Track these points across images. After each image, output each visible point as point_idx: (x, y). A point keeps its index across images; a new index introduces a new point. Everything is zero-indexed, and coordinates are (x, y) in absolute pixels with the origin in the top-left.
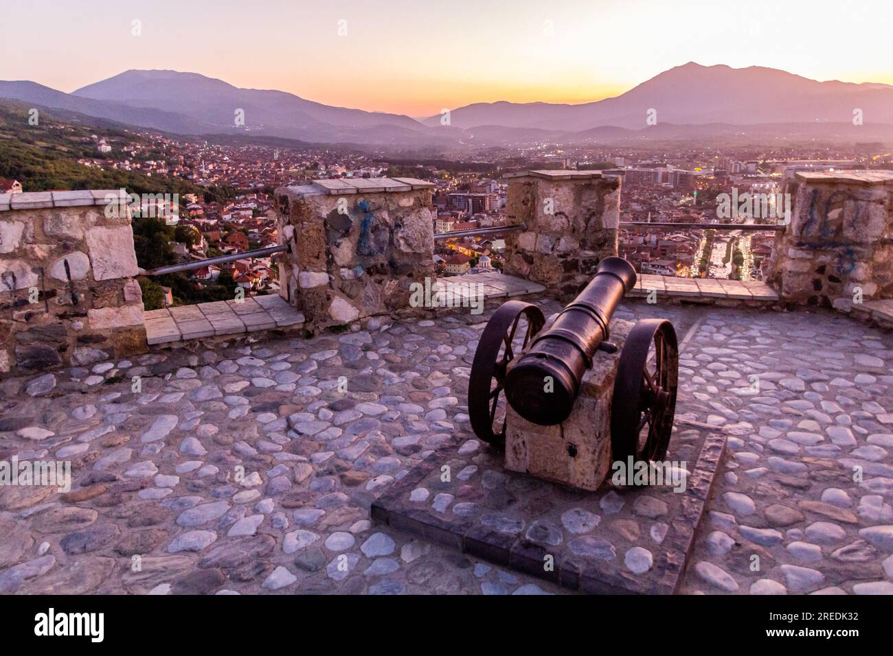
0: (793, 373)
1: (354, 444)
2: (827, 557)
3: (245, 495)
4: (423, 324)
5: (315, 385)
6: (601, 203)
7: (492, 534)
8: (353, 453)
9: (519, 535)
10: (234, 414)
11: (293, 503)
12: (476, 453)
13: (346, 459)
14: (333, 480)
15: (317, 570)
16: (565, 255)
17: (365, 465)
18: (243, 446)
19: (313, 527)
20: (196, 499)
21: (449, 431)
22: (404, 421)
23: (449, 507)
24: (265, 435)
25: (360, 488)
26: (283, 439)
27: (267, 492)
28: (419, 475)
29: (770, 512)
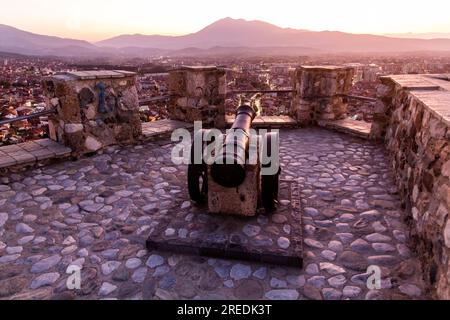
0: (312, 154)
1: (121, 212)
2: (351, 227)
3: (68, 249)
4: (136, 147)
5: (87, 185)
6: (218, 81)
7: (213, 244)
8: (123, 217)
9: (226, 242)
10: (44, 207)
11: (99, 249)
12: (190, 207)
13: (120, 221)
14: (117, 233)
15: (127, 280)
16: (202, 108)
17: (131, 222)
18: (56, 223)
19: (115, 259)
20: (38, 257)
21: (170, 199)
22: (145, 198)
23: (187, 235)
24: (68, 216)
25: (134, 234)
26: (80, 216)
27: (81, 245)
28: (165, 223)
29: (324, 213)
